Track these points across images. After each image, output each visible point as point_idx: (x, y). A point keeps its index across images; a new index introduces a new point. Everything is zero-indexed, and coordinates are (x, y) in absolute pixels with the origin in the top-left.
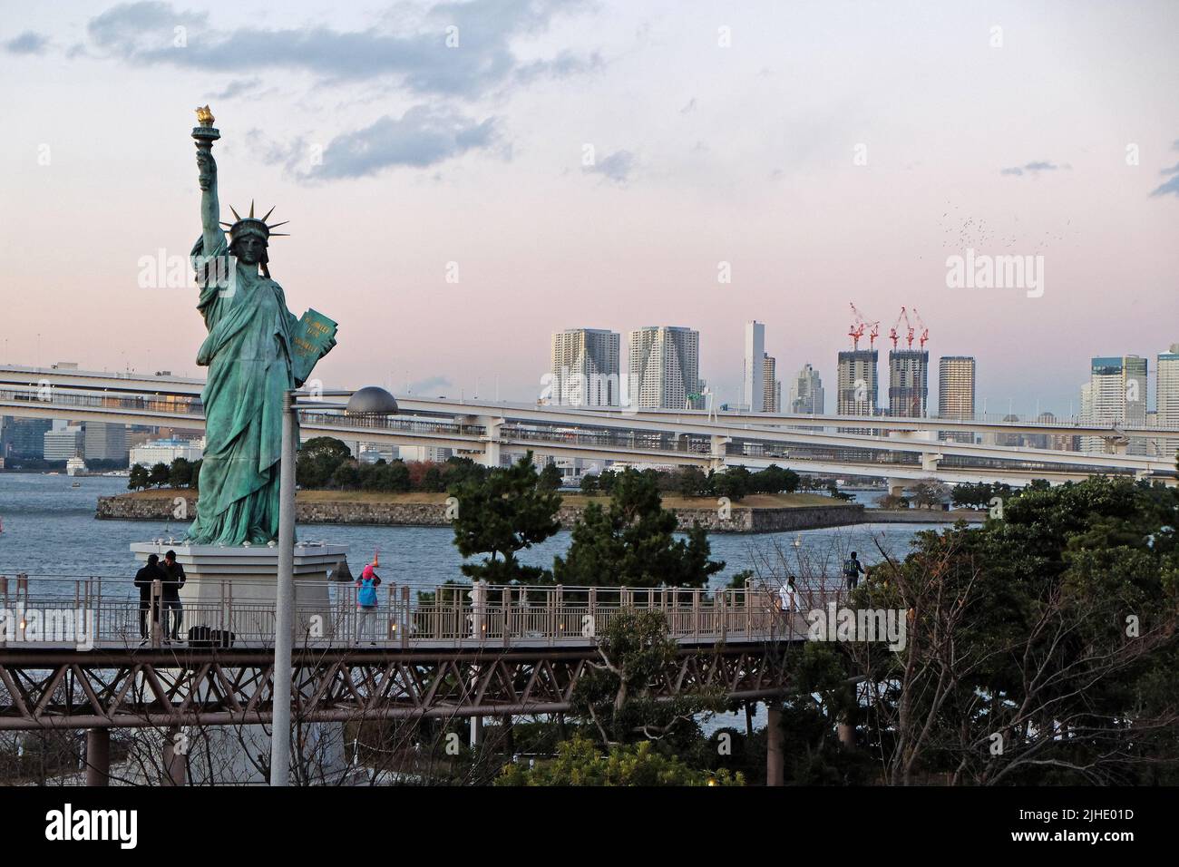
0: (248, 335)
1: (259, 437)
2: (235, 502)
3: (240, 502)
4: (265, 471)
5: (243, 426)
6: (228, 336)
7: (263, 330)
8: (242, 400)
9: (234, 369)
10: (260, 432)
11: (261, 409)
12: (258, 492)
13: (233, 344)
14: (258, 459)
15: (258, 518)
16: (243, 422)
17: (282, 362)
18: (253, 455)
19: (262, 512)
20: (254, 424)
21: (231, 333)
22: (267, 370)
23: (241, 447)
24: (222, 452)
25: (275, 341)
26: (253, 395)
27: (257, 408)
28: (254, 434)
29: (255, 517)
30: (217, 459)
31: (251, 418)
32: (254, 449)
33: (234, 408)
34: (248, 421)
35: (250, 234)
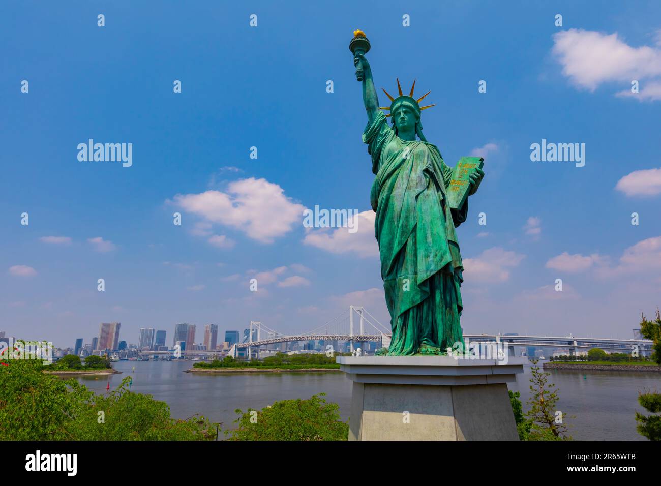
0: (400, 174)
1: (415, 255)
2: (402, 315)
3: (405, 314)
4: (423, 284)
5: (400, 247)
6: (384, 177)
7: (413, 168)
8: (398, 226)
9: (391, 202)
12: (422, 304)
13: (389, 183)
15: (427, 331)
16: (400, 243)
17: (432, 191)
18: (411, 271)
19: (430, 325)
20: (410, 243)
22: (417, 197)
25: (425, 175)
26: (406, 218)
27: (411, 230)
28: (410, 252)
29: (423, 329)
30: (388, 280)
31: (406, 239)
32: (412, 265)
33: (394, 233)
34: (404, 242)
35: (401, 106)
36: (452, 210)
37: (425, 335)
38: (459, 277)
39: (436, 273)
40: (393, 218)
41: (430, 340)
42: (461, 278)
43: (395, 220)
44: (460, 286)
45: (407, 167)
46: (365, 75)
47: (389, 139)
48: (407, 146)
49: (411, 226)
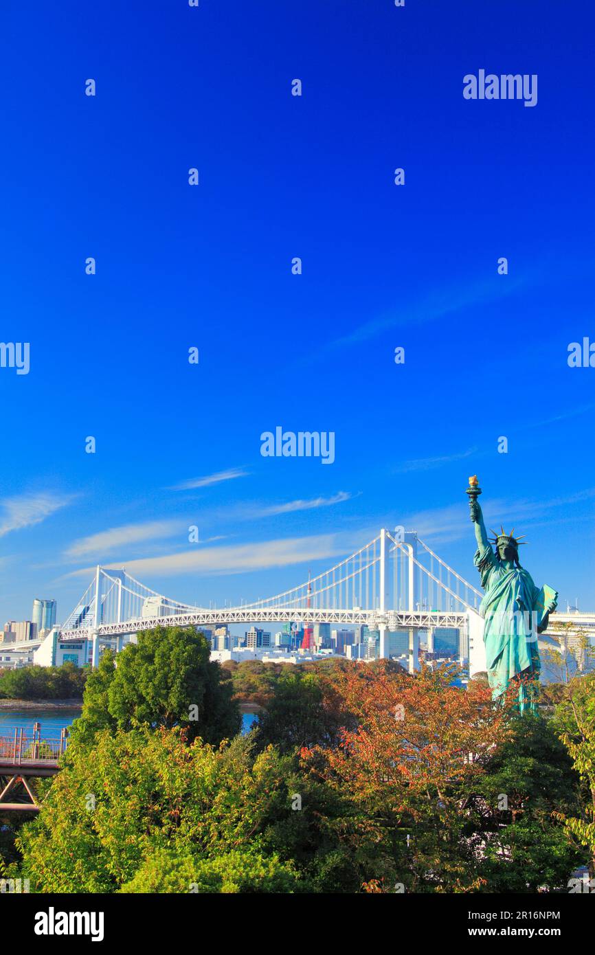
0: (501, 600)
1: (508, 659)
4: (513, 678)
5: (499, 653)
7: (510, 597)
8: (498, 638)
10: (509, 656)
11: (508, 643)
14: (508, 672)
16: (499, 650)
18: (505, 670)
20: (505, 652)
21: (491, 600)
23: (500, 664)
24: (491, 668)
27: (506, 642)
28: (506, 657)
31: (503, 648)
32: (506, 666)
33: (495, 642)
34: (502, 650)
35: (503, 544)
39: (522, 672)
45: (505, 596)
46: (478, 517)
47: (494, 567)
48: (507, 577)
49: (506, 640)
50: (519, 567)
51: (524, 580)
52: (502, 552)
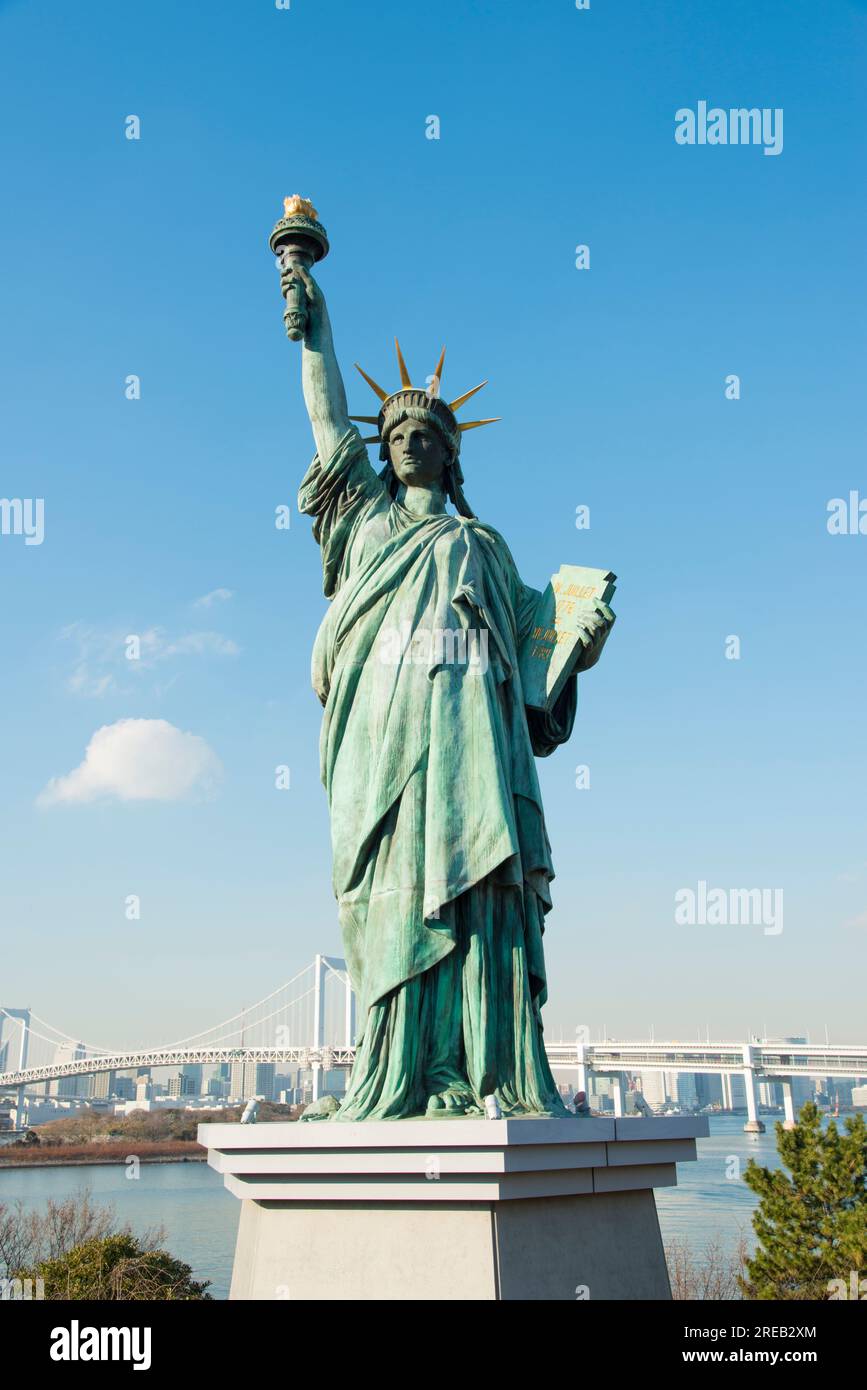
0: (392, 607)
1: (421, 834)
2: (378, 1003)
3: (386, 1000)
4: (440, 915)
5: (382, 812)
6: (351, 612)
8: (379, 752)
10: (423, 820)
11: (421, 766)
12: (434, 970)
13: (362, 628)
14: (419, 888)
16: (381, 800)
18: (407, 879)
20: (409, 803)
21: (357, 607)
22: (435, 673)
23: (386, 861)
24: (355, 882)
25: (458, 613)
26: (402, 731)
27: (413, 764)
28: (409, 826)
29: (436, 1043)
30: (350, 904)
31: (399, 790)
32: (411, 865)
33: (368, 771)
34: (394, 797)
35: (405, 417)
36: (531, 712)
37: (442, 1058)
38: (539, 897)
39: (474, 886)
40: (366, 729)
41: (453, 1074)
42: (545, 898)
43: (373, 733)
44: (542, 921)
45: (411, 589)
46: (310, 324)
47: (371, 505)
48: (417, 529)
49: (412, 755)
50: (465, 511)
51: (482, 548)
52: (398, 450)
